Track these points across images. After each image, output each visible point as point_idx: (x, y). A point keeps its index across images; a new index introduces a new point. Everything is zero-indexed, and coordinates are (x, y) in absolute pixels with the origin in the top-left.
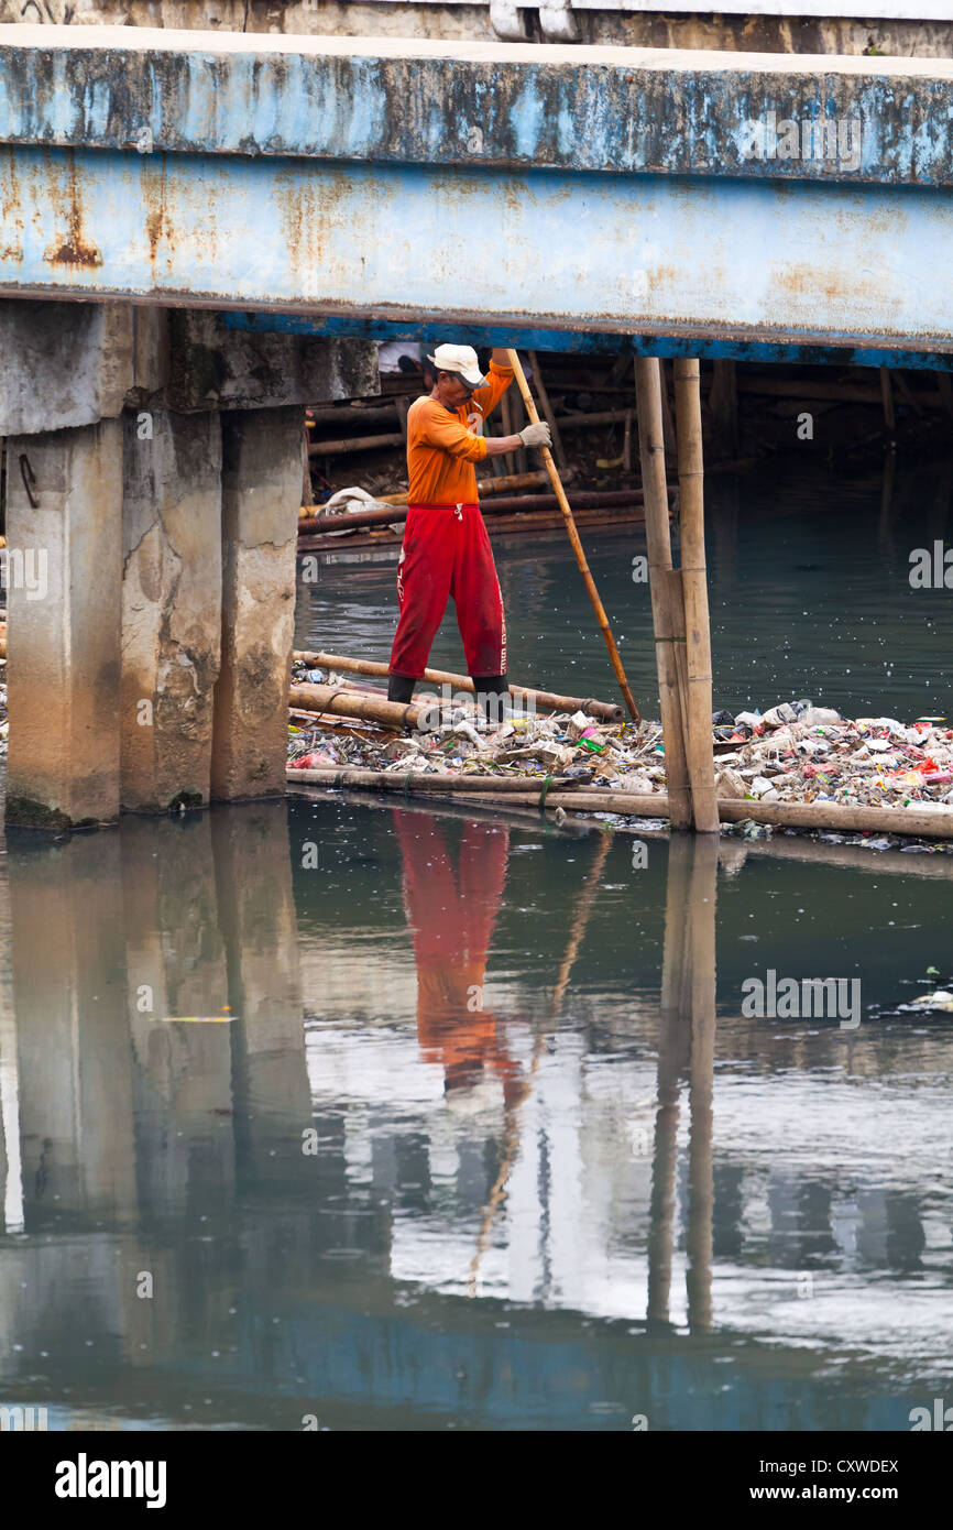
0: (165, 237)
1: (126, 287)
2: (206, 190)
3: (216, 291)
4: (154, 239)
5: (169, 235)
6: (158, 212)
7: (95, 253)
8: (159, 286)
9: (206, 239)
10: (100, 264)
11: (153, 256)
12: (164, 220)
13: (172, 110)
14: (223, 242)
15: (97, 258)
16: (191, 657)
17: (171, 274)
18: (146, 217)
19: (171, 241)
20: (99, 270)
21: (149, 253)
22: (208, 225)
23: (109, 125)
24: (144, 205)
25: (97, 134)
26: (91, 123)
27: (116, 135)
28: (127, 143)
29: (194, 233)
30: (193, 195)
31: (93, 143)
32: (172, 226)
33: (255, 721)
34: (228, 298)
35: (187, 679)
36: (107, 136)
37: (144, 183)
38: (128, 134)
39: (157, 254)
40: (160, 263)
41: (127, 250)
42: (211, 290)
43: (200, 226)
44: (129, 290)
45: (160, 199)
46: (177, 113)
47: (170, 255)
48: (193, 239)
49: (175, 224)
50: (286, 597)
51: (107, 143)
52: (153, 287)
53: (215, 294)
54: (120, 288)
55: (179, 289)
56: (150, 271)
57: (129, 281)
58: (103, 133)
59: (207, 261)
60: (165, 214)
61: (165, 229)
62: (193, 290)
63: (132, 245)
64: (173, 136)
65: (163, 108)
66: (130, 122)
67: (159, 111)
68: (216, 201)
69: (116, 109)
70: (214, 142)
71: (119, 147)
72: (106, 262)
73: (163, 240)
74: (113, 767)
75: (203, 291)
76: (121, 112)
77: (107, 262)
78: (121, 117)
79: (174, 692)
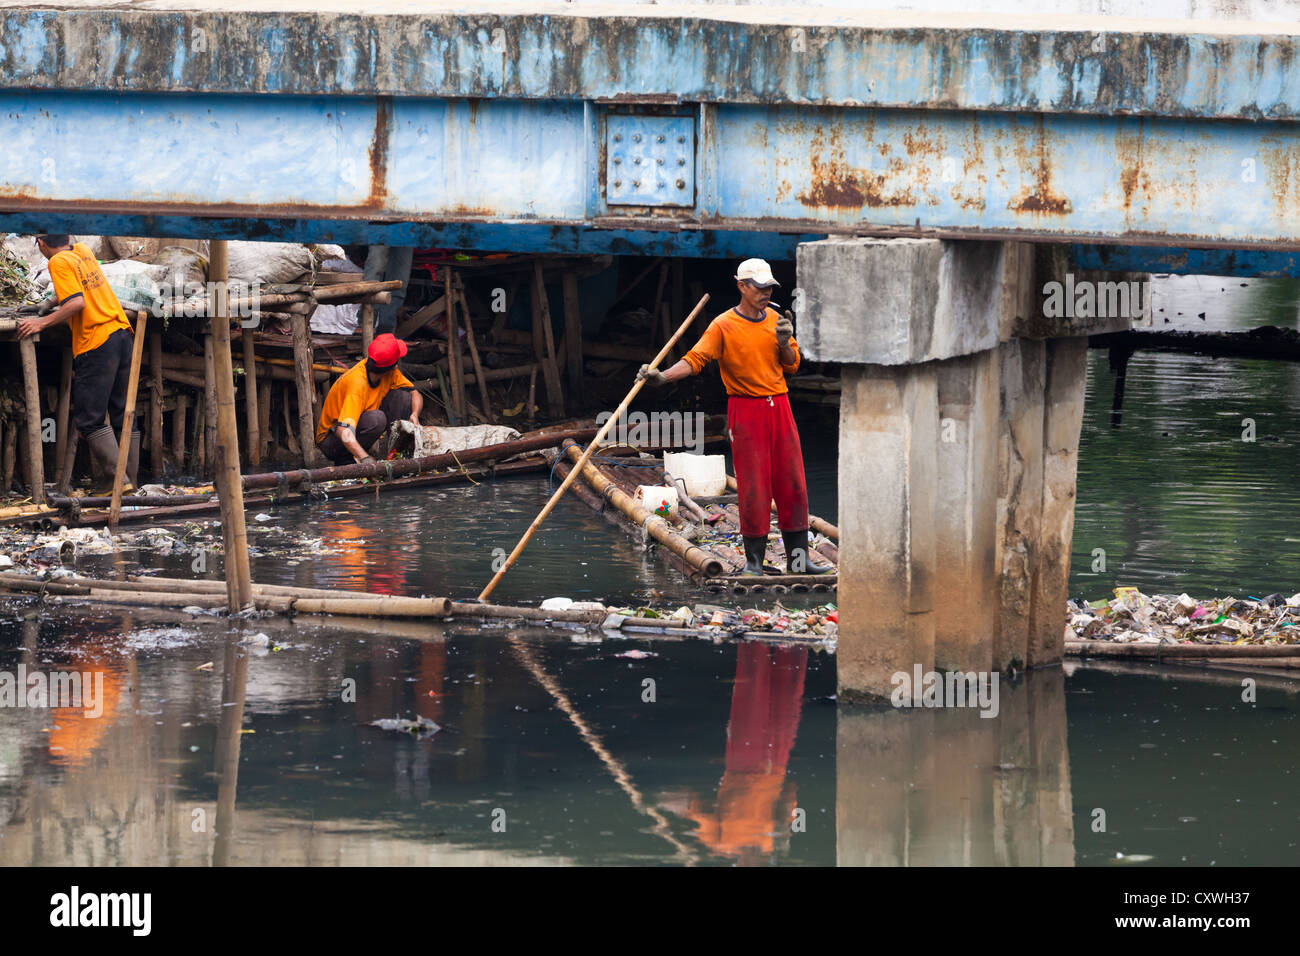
0: (1141, 189)
1: (1098, 230)
2: (1186, 150)
3: (1194, 233)
4: (1129, 189)
5: (1145, 187)
6: (1134, 167)
7: (1064, 202)
8: (1133, 229)
9: (1186, 190)
10: (1070, 211)
11: (1127, 205)
12: (1140, 174)
13: (1169, 83)
14: (1203, 194)
15: (1066, 207)
16: (1026, 545)
17: (1147, 220)
18: (1120, 172)
19: (1147, 192)
20: (1068, 217)
21: (1123, 201)
22: (1189, 179)
23: (1099, 95)
24: (1119, 162)
25: (1086, 101)
26: (1079, 94)
27: (1107, 104)
28: (1118, 110)
29: (1173, 185)
30: (1172, 154)
31: (1081, 110)
32: (1148, 179)
33: (1050, 599)
34: (1208, 238)
35: (1021, 564)
36: (1098, 102)
37: (1119, 144)
38: (1120, 102)
39: (1132, 203)
40: (1133, 210)
41: (1100, 199)
42: (1189, 232)
43: (1179, 179)
44: (1100, 233)
45: (1135, 157)
46: (1173, 85)
47: (1146, 204)
48: (1171, 191)
49: (1152, 178)
50: (1071, 495)
51: (1097, 110)
52: (1126, 230)
53: (1193, 236)
54: (1091, 231)
55: (1154, 231)
56: (1123, 218)
57: (1100, 226)
58: (1092, 101)
59: (1186, 208)
60: (1141, 170)
61: (1141, 181)
62: (1170, 232)
63: (1106, 196)
64: (1168, 104)
65: (1159, 81)
66: (1122, 92)
67: (1155, 84)
68: (1197, 158)
69: (1106, 81)
70: (1213, 109)
71: (1111, 113)
72: (1075, 210)
73: (1138, 192)
74: (988, 637)
75: (1181, 232)
76: (1113, 85)
77: (1078, 209)
78: (1113, 88)
79: (1013, 574)
